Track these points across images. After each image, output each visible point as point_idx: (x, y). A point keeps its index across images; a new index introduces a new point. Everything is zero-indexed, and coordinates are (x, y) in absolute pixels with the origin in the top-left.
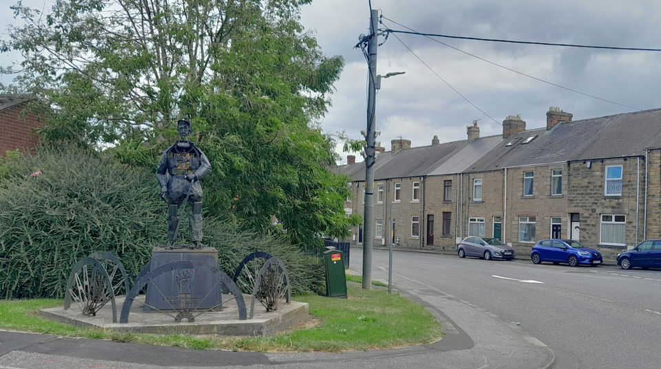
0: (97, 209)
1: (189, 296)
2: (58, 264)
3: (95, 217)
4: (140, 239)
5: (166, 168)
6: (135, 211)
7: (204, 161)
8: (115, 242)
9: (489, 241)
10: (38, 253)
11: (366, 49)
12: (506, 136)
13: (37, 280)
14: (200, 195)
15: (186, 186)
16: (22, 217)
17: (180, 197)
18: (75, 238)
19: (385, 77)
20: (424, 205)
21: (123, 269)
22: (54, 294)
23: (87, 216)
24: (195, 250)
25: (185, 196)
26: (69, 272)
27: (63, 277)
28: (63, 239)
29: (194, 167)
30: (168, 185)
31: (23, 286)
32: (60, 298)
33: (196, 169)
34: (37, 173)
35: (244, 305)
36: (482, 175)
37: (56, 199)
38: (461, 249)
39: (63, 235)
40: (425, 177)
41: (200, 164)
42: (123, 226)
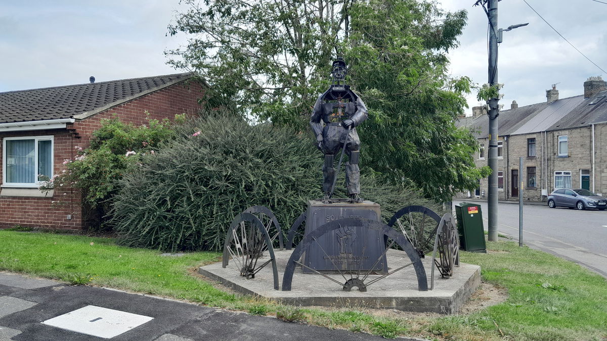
0: (250, 164)
1: (351, 256)
2: (216, 218)
3: (249, 172)
4: (290, 192)
5: (320, 115)
6: (285, 166)
7: (360, 105)
8: (268, 196)
9: (580, 192)
10: (200, 207)
11: (486, 5)
12: (587, 95)
13: (199, 233)
14: (358, 143)
15: (343, 134)
16: (185, 174)
17: (337, 146)
18: (231, 193)
19: (506, 30)
20: (508, 161)
21: (276, 223)
22: (214, 247)
23: (242, 171)
24: (355, 204)
25: (342, 145)
26: (227, 226)
27: (221, 231)
28: (221, 194)
29: (350, 113)
30: (324, 134)
31: (186, 239)
32: (218, 251)
33: (353, 114)
34: (199, 133)
35: (424, 272)
36: (567, 132)
37: (213, 156)
38: (551, 200)
39: (221, 190)
40: (508, 136)
41: (356, 109)
42: (274, 180)
